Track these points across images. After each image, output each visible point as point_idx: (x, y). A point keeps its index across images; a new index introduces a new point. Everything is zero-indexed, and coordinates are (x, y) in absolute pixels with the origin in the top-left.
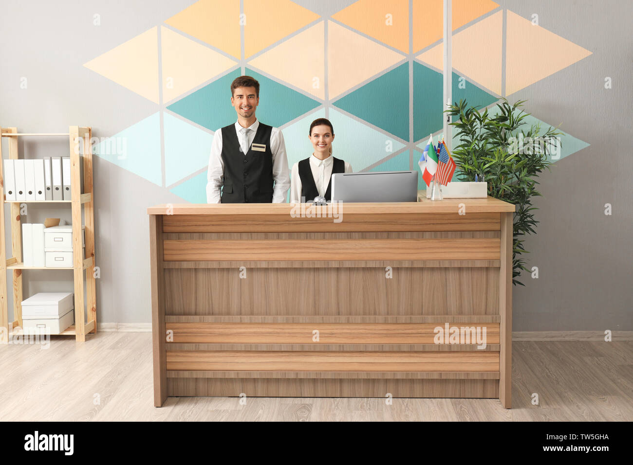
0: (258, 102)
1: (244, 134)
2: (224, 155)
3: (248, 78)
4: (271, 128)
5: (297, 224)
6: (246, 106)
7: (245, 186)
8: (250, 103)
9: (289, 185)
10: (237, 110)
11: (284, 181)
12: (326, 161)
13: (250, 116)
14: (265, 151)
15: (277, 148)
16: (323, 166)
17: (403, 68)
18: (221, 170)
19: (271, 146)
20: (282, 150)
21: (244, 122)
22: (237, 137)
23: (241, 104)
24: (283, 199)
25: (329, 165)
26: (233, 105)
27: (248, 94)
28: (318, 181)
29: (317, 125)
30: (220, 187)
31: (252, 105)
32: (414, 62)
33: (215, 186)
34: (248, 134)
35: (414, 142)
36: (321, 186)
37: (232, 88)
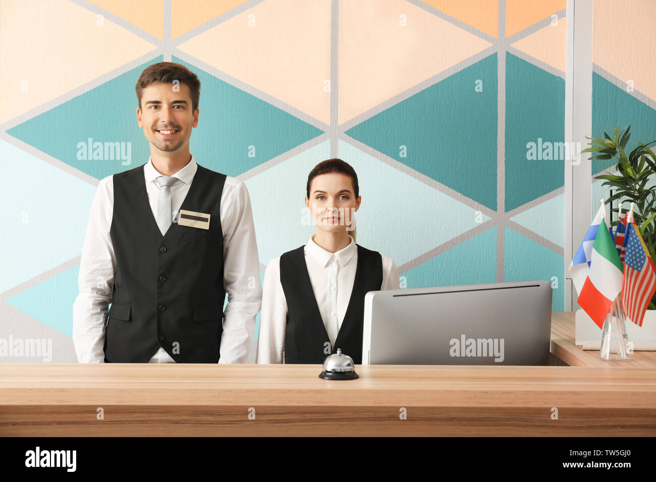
0: (196, 120)
1: (164, 188)
2: (116, 233)
3: (173, 66)
4: (222, 178)
5: (277, 421)
6: (166, 126)
7: (159, 304)
8: (175, 119)
9: (257, 304)
10: (148, 134)
11: (249, 295)
12: (341, 255)
13: (175, 148)
14: (207, 228)
15: (236, 221)
16: (334, 266)
17: (486, 66)
18: (110, 266)
19: (222, 219)
20: (247, 227)
21: (163, 161)
22: (146, 194)
23: (156, 122)
24: (246, 336)
25: (347, 264)
26: (140, 124)
27: (172, 100)
28: (324, 299)
29: (323, 173)
30: (103, 304)
31: (182, 125)
32: (508, 54)
33: (93, 304)
34: (172, 188)
35: (507, 210)
36: (330, 312)
37: (137, 88)
